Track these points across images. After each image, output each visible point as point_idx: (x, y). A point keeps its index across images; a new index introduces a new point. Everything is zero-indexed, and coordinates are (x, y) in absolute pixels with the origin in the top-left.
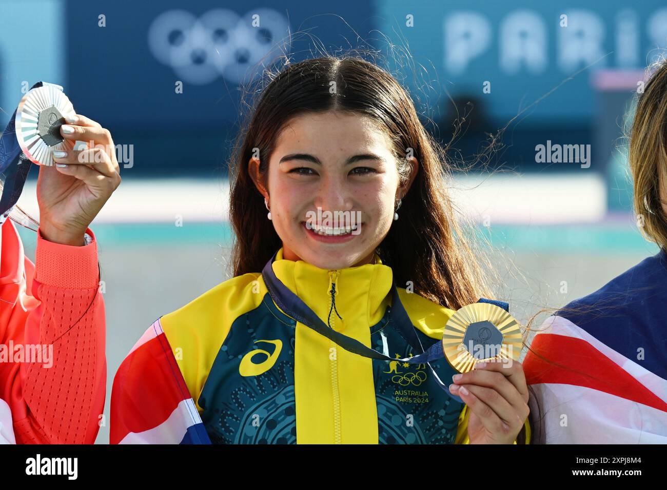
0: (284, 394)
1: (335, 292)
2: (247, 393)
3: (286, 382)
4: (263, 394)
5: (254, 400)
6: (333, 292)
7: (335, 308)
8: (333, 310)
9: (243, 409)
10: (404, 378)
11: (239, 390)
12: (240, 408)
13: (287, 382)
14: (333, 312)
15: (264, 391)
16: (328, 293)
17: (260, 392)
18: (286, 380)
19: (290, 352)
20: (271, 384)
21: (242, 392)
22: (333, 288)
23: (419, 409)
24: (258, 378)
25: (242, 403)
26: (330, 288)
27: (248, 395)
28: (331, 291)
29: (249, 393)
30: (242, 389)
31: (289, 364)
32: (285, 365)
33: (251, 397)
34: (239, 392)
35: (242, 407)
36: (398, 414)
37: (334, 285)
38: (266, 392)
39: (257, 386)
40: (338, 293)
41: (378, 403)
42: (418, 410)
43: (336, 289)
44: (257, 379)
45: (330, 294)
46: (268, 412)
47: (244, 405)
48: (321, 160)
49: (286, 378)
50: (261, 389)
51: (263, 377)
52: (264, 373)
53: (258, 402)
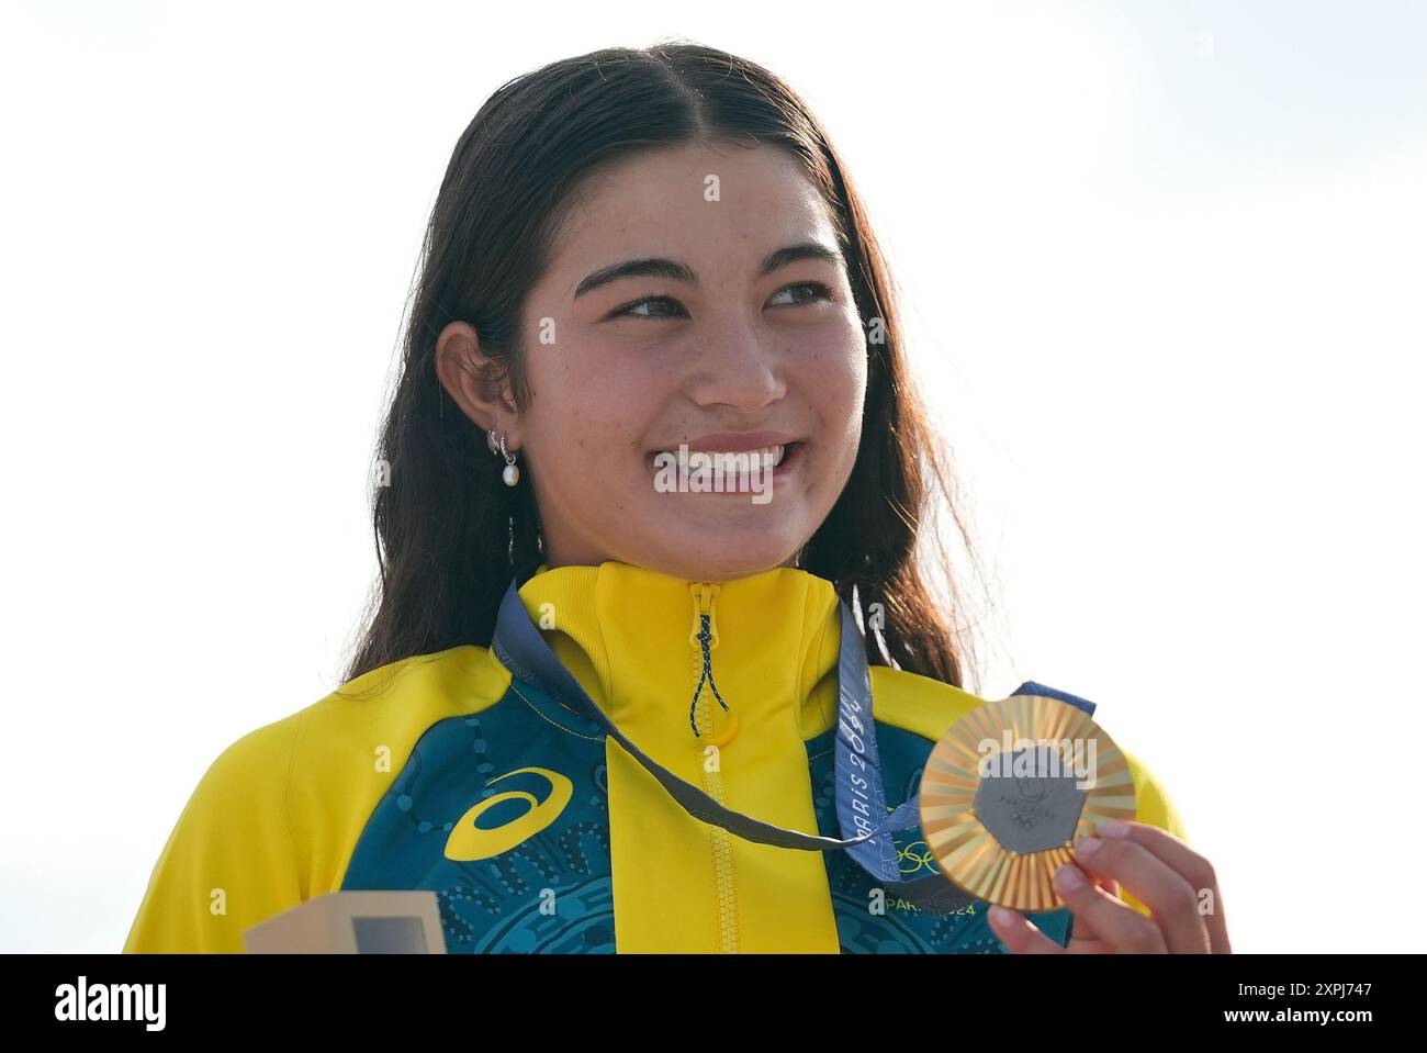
0: (584, 898)
1: (710, 637)
2: (475, 898)
3: (586, 870)
4: (520, 893)
5: (495, 912)
6: (704, 638)
7: (711, 678)
8: (706, 684)
9: (469, 938)
10: (906, 854)
11: (454, 893)
12: (461, 938)
13: (590, 872)
14: (706, 691)
15: (521, 887)
16: (691, 640)
17: (511, 890)
18: (584, 867)
19: (595, 801)
20: (540, 868)
21: (459, 896)
22: (706, 626)
23: (951, 929)
24: (503, 860)
25: (464, 922)
26: (697, 629)
27: (479, 903)
28: (699, 637)
29: (480, 897)
30: (459, 889)
31: (592, 828)
32: (581, 833)
33: (486, 905)
34: (452, 898)
35: (467, 932)
36: (894, 939)
37: (706, 619)
38: (527, 889)
39: (502, 879)
40: (718, 641)
41: (837, 913)
42: (948, 932)
43: (713, 631)
44: (497, 865)
45: (697, 645)
46: (539, 939)
47: (471, 927)
48: (695, 268)
49: (587, 862)
50: (512, 883)
51: (517, 854)
52: (520, 845)
53: (506, 916)
